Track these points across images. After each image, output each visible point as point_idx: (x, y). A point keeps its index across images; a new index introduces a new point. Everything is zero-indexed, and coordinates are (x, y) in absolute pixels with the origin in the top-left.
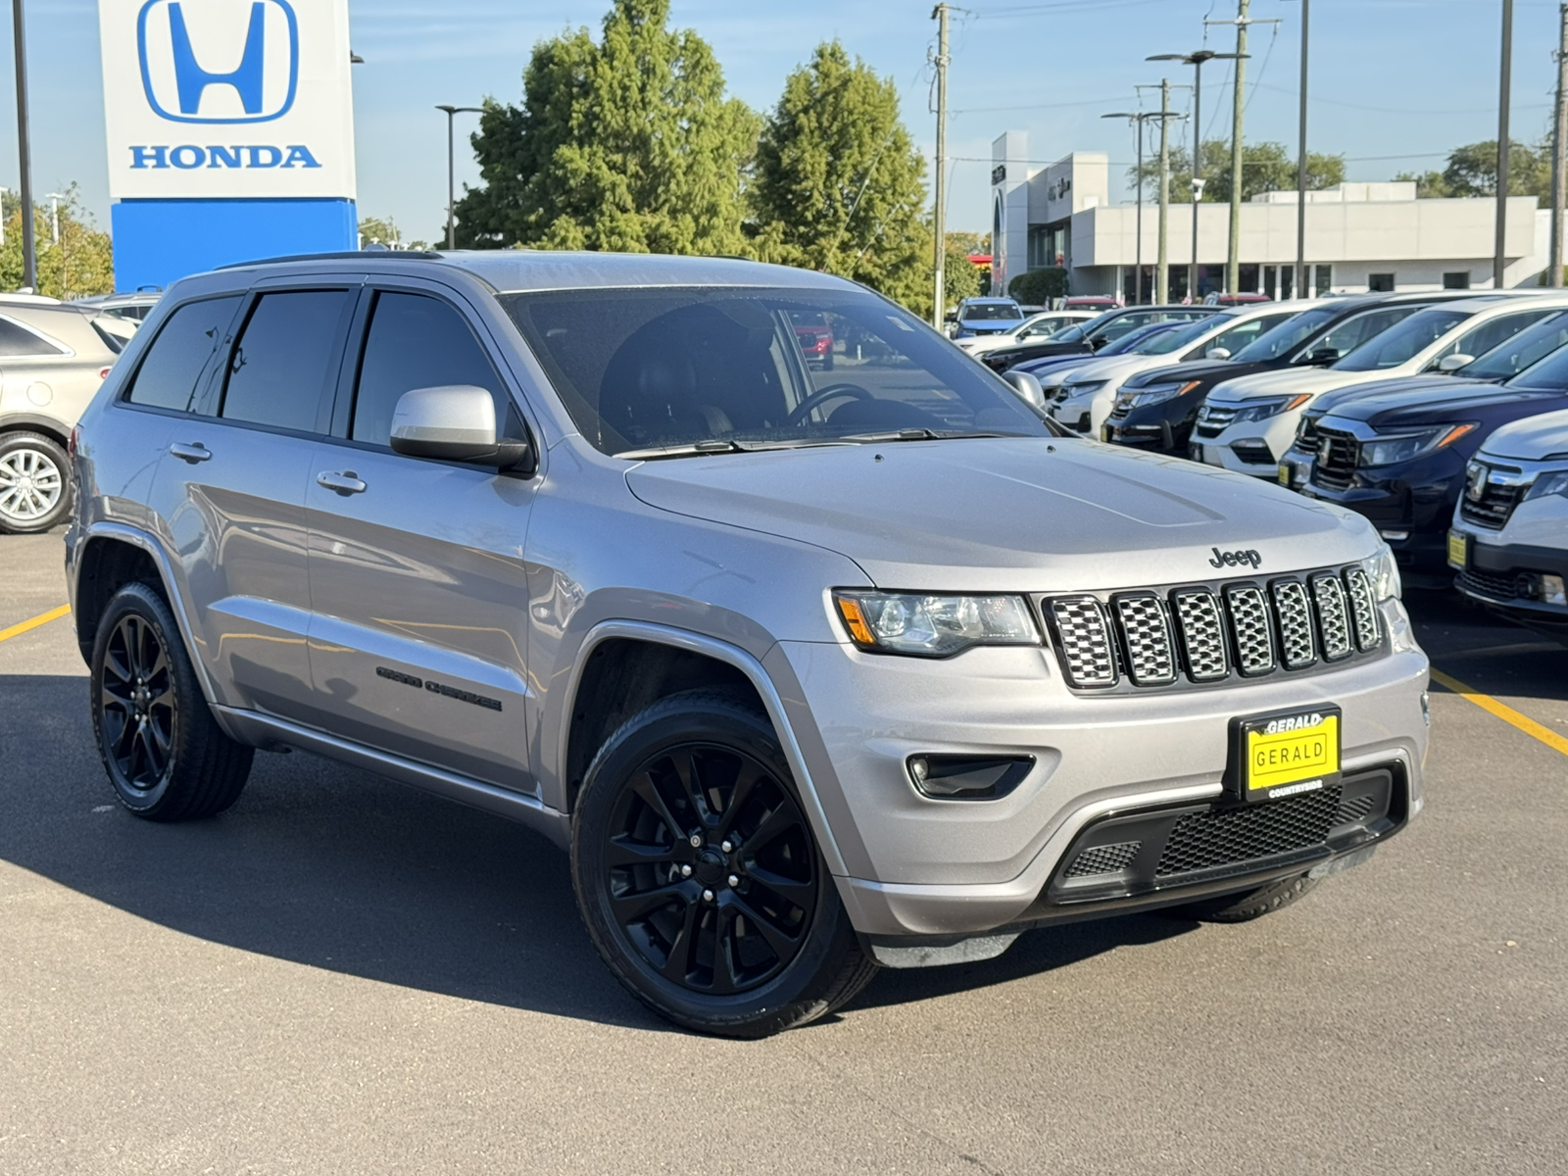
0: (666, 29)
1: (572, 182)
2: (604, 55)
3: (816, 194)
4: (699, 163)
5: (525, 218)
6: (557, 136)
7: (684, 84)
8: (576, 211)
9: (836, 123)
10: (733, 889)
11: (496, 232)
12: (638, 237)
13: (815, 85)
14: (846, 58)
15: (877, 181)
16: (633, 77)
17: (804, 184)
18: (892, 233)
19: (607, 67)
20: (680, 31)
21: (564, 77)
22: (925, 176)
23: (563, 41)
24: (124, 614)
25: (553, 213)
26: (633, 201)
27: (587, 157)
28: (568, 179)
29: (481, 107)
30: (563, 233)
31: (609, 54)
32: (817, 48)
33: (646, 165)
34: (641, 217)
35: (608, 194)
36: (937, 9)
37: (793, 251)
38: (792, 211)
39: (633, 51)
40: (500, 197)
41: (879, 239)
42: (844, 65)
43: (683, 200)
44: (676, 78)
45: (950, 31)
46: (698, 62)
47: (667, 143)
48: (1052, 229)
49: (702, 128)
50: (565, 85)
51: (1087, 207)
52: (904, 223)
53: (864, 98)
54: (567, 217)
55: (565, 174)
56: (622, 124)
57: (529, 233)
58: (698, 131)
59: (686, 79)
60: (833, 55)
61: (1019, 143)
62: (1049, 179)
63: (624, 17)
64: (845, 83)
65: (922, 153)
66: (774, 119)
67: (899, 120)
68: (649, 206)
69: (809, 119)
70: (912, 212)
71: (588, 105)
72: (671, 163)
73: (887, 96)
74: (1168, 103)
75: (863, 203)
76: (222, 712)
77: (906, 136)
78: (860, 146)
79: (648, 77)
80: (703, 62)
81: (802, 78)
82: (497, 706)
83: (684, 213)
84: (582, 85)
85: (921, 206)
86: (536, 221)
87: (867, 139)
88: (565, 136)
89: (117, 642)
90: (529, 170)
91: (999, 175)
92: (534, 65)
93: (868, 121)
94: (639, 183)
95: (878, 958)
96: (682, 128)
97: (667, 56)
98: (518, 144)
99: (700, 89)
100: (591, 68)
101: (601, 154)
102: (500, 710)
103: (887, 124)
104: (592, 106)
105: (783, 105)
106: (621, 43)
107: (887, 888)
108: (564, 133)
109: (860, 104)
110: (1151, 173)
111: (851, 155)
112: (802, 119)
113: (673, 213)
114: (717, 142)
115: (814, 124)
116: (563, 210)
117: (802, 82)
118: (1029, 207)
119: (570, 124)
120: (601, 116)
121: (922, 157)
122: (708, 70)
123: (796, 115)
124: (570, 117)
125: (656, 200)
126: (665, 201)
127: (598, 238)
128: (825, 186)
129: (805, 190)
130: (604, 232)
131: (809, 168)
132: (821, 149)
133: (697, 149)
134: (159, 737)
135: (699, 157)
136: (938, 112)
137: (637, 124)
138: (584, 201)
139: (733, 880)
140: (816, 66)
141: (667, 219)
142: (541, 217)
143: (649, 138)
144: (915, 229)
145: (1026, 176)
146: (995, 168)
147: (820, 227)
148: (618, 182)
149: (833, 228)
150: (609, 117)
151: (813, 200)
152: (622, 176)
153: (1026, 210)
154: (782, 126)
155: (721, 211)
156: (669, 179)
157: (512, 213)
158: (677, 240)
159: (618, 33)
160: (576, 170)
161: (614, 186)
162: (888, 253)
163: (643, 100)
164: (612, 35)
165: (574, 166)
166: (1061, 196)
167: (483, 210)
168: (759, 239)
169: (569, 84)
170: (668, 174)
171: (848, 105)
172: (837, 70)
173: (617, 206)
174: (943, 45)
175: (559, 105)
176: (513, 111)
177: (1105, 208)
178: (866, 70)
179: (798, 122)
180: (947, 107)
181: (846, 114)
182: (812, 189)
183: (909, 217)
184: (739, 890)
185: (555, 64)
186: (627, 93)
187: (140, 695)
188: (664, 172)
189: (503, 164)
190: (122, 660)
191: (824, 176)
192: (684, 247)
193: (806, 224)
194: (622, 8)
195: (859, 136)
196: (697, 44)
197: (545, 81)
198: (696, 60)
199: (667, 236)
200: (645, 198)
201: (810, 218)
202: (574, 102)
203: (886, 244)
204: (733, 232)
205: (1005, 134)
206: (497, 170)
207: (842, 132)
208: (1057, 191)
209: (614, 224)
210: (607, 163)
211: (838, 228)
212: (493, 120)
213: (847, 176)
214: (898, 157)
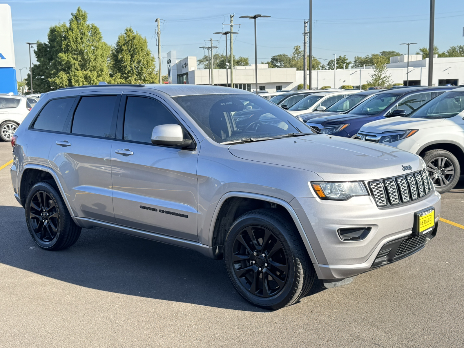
0: (87, 23)
1: (63, 63)
2: (70, 29)
3: (128, 66)
4: (98, 58)
5: (50, 72)
6: (58, 50)
7: (92, 38)
8: (64, 70)
9: (132, 48)
10: (266, 267)
11: (42, 76)
12: (82, 77)
13: (126, 38)
14: (133, 32)
15: (143, 63)
16: (79, 35)
17: (125, 64)
18: (147, 76)
19: (71, 33)
20: (90, 24)
21: (59, 35)
22: (155, 62)
23: (58, 26)
24: (38, 191)
25: (58, 71)
26: (80, 68)
27: (67, 56)
28: (62, 62)
29: (36, 43)
30: (61, 76)
31: (71, 29)
32: (126, 29)
33: (83, 59)
34: (82, 72)
35: (73, 66)
36: (157, 20)
37: (122, 81)
38: (122, 71)
39: (78, 29)
40: (43, 67)
41: (144, 78)
42: (133, 33)
43: (93, 68)
44: (90, 36)
45: (160, 25)
46: (96, 32)
47: (88, 52)
48: (182, 75)
49: (98, 49)
50: (60, 37)
51: (192, 70)
52: (150, 74)
53: (139, 42)
54: (62, 72)
55: (61, 61)
56: (76, 48)
57: (52, 76)
58: (97, 50)
59: (92, 36)
60: (130, 31)
61: (174, 54)
62: (182, 63)
63: (75, 20)
64: (134, 38)
65: (154, 56)
66: (115, 47)
67: (148, 47)
68: (84, 69)
69: (125, 47)
70: (152, 71)
71: (66, 43)
72: (90, 58)
73: (145, 41)
74: (212, 44)
75: (140, 69)
76: (76, 219)
77: (150, 51)
78: (139, 54)
79: (83, 36)
80: (97, 32)
81: (122, 37)
82: (186, 216)
83: (94, 71)
84: (64, 37)
85: (155, 69)
86: (54, 73)
87: (140, 52)
88: (61, 51)
89: (35, 199)
90: (51, 59)
91: (169, 62)
92: (50, 32)
93: (140, 48)
94: (81, 63)
95: (325, 286)
96: (92, 49)
97: (87, 30)
98: (47, 53)
99: (96, 39)
100: (67, 33)
101: (70, 55)
102: (188, 218)
103: (145, 49)
104: (68, 43)
105: (117, 43)
106: (75, 26)
107: (331, 267)
108: (60, 50)
109: (138, 44)
110: (202, 62)
111: (136, 57)
112: (123, 47)
113: (91, 71)
114: (101, 53)
115: (126, 48)
116: (61, 70)
117: (123, 38)
118: (177, 70)
119: (62, 48)
120: (70, 45)
121: (154, 57)
122: (98, 34)
123: (122, 46)
124: (62, 46)
125: (86, 67)
126: (88, 68)
127: (71, 77)
128: (130, 64)
129: (125, 65)
130: (73, 76)
131: (126, 60)
132: (129, 55)
133: (97, 54)
134: (52, 226)
135: (97, 57)
136: (158, 46)
137: (80, 48)
138: (66, 67)
139: (266, 265)
140: (126, 33)
141: (90, 72)
142: (55, 72)
143: (84, 51)
144: (153, 75)
145: (176, 62)
146: (168, 60)
147: (129, 75)
148: (76, 63)
149: (133, 75)
150: (72, 46)
151: (127, 68)
152: (77, 61)
153: (176, 70)
154: (118, 49)
155: (104, 71)
156: (89, 62)
157: (47, 71)
158: (92, 78)
159: (74, 24)
160: (64, 60)
161: (75, 64)
162: (147, 81)
163: (82, 42)
164: (72, 24)
165: (63, 58)
166: (185, 67)
167: (38, 70)
168: (114, 78)
169: (61, 37)
170: (89, 61)
171: (135, 43)
172: (132, 35)
173: (76, 69)
174: (159, 29)
175: (58, 42)
176: (45, 44)
177: (196, 70)
178: (139, 35)
179: (122, 48)
180: (160, 45)
181: (134, 46)
182: (127, 65)
183: (152, 72)
184: (268, 267)
185: (56, 32)
186: (77, 40)
187: (44, 214)
188: (88, 60)
189: (43, 58)
190: (38, 204)
191: (130, 62)
192: (94, 80)
193: (125, 74)
194: (75, 17)
195: (138, 51)
196: (95, 27)
197: (54, 36)
198: (95, 31)
199: (89, 77)
200: (83, 67)
201: (126, 72)
202: (63, 42)
203: (146, 79)
204: (107, 76)
205: (170, 51)
206: (42, 60)
207: (134, 50)
208: (184, 66)
209: (75, 74)
210: (73, 58)
211: (134, 75)
212: (40, 46)
213: (136, 61)
214: (148, 57)
